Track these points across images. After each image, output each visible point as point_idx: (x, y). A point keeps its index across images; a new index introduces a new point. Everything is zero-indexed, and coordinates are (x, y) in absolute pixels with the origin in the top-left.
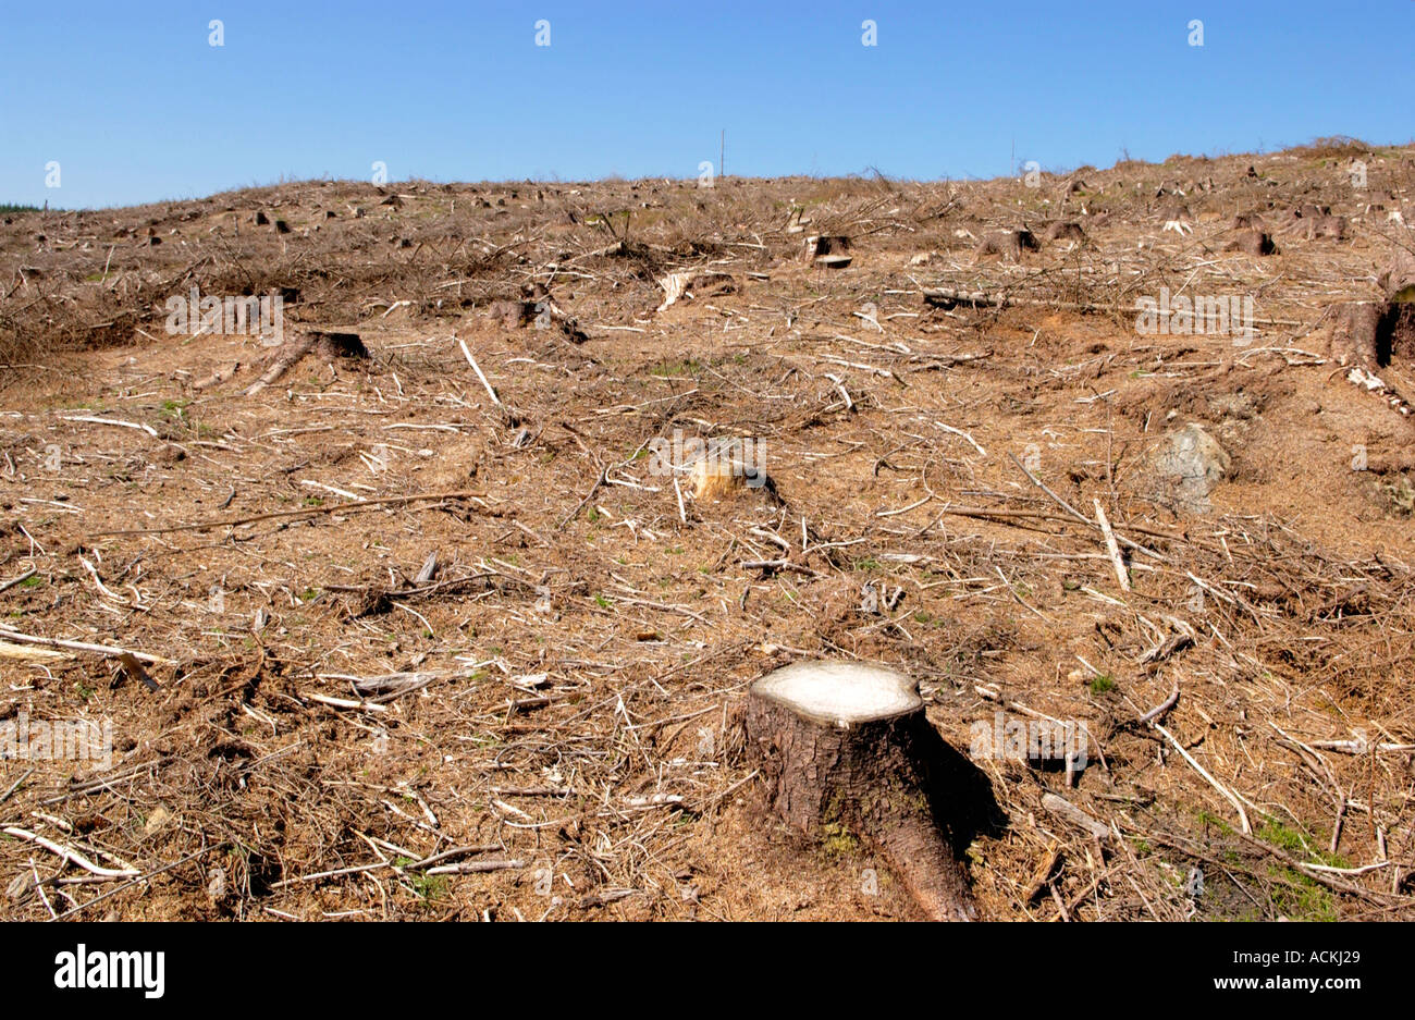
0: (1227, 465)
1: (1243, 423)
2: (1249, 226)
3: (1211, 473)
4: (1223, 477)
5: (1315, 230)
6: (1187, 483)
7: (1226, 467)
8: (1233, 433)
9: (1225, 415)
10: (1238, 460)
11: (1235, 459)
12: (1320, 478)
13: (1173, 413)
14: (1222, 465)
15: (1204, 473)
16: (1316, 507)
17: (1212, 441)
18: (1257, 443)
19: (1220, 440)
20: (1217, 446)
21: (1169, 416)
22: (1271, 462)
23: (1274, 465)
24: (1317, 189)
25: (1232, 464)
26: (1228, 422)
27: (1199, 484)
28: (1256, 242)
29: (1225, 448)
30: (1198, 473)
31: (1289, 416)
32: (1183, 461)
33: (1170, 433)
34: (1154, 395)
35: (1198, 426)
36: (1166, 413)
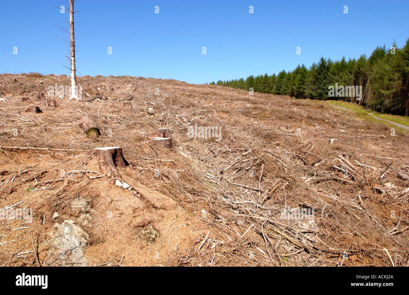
0: (88, 238)
1: (88, 215)
2: (27, 101)
3: (82, 244)
4: (87, 244)
5: (48, 103)
6: (73, 252)
7: (87, 239)
8: (86, 221)
9: (80, 213)
10: (91, 234)
11: (91, 235)
12: (123, 234)
13: (56, 215)
14: (86, 239)
15: (79, 244)
16: (125, 248)
17: (80, 229)
18: (96, 224)
19: (83, 227)
20: (82, 231)
21: (54, 217)
22: (104, 231)
23: (105, 233)
24: (35, 87)
25: (90, 237)
26: (82, 216)
27: (78, 251)
28: (35, 109)
29: (85, 230)
30: (76, 245)
31: (103, 207)
32: (68, 240)
33: (57, 225)
34: (44, 205)
35: (71, 222)
36: (52, 214)
